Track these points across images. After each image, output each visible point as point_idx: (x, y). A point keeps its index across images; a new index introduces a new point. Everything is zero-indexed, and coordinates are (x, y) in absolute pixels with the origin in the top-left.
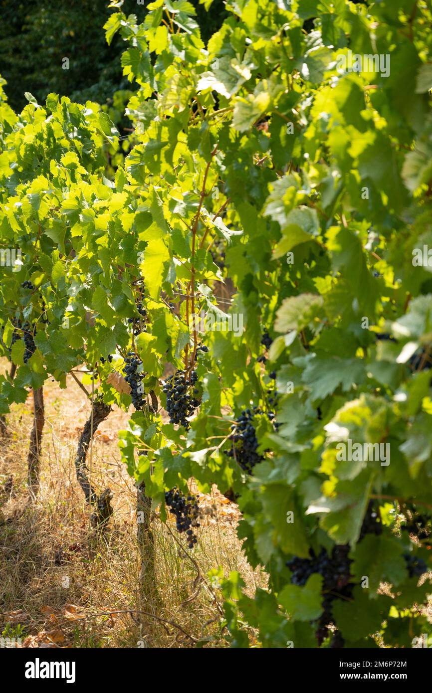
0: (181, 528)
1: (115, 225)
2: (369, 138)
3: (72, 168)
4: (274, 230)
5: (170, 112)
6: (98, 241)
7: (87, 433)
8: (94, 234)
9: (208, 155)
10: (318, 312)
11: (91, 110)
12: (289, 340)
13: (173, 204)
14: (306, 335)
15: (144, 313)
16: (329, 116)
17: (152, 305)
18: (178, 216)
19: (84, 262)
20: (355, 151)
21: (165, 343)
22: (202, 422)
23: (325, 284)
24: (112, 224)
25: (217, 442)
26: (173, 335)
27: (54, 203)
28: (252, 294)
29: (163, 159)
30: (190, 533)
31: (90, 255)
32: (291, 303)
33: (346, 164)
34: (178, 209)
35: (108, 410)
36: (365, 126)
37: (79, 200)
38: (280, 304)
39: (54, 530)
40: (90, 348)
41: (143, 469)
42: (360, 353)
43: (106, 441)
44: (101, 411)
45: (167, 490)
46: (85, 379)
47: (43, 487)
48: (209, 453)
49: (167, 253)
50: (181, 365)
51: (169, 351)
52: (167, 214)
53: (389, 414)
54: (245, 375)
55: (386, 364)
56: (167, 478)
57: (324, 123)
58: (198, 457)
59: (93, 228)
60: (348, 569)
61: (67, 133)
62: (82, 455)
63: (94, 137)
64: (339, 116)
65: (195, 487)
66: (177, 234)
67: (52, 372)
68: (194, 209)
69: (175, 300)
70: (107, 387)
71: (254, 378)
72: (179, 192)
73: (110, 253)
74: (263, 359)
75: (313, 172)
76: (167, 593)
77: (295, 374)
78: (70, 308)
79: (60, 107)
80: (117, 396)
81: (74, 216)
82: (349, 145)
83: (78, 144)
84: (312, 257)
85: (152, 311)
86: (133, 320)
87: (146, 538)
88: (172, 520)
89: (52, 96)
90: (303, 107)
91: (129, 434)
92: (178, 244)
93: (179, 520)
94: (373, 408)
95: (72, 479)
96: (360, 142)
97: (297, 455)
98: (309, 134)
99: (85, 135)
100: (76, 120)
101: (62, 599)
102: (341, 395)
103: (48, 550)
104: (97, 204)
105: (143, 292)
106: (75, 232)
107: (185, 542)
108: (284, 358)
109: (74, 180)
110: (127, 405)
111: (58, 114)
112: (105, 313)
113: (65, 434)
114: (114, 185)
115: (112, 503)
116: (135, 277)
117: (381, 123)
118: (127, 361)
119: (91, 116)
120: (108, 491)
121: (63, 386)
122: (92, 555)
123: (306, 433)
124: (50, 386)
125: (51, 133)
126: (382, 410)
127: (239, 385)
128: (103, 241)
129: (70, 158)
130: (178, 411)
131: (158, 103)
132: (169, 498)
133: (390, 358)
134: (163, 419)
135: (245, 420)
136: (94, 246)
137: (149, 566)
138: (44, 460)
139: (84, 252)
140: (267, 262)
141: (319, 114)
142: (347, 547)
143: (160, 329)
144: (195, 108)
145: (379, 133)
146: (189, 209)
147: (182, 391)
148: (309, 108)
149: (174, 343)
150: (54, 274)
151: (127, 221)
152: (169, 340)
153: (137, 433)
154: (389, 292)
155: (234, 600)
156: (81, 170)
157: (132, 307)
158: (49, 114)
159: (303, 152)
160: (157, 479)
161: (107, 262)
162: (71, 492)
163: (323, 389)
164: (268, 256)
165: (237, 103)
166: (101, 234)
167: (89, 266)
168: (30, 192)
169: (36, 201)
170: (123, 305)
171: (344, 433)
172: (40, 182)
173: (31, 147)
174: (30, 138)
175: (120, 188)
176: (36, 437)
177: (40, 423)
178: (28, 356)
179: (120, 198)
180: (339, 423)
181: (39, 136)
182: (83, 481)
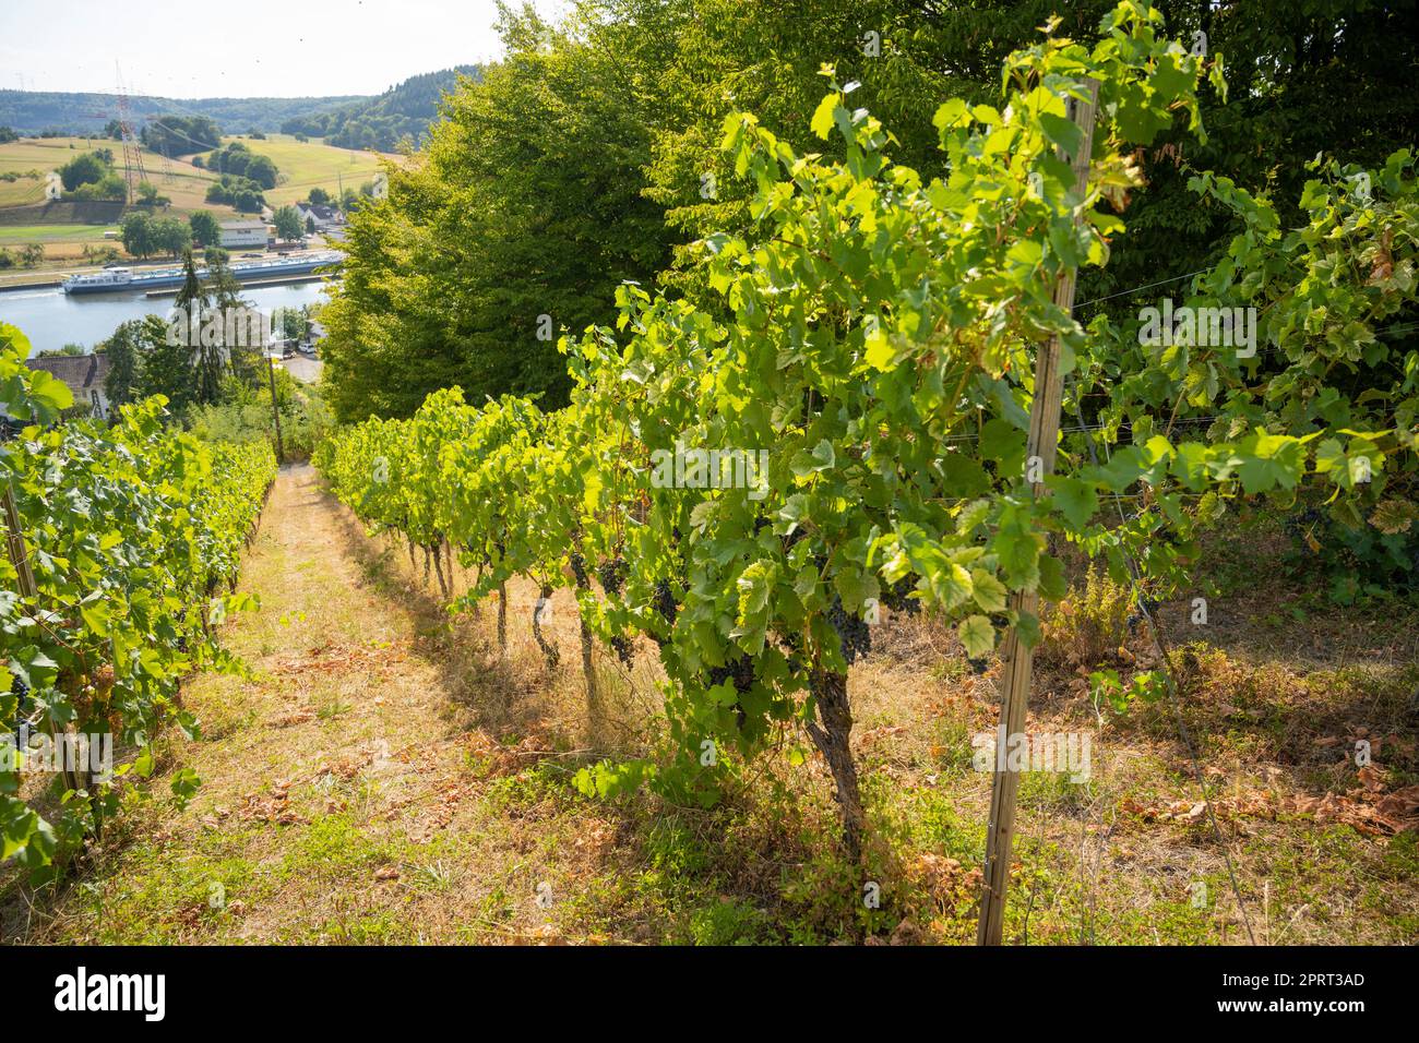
0: (622, 659)
1: (559, 471)
2: (747, 400)
3: (524, 439)
5: (600, 397)
6: (548, 482)
8: (546, 478)
9: (627, 423)
11: (526, 402)
12: (702, 529)
13: (602, 454)
15: (581, 526)
16: (714, 389)
17: (586, 520)
18: (606, 461)
19: (538, 497)
20: (737, 410)
21: (601, 544)
24: (557, 471)
25: (647, 601)
26: (606, 537)
27: (515, 461)
28: (665, 506)
30: (628, 662)
31: (543, 492)
32: (699, 508)
34: (605, 458)
35: (551, 591)
36: (741, 394)
37: (533, 458)
38: (691, 509)
39: (521, 671)
44: (547, 593)
45: (612, 635)
46: (536, 573)
47: (510, 644)
48: (643, 609)
49: (601, 486)
50: (611, 556)
51: (602, 548)
52: (599, 460)
54: (662, 556)
56: (614, 628)
58: (638, 611)
59: (545, 475)
60: (749, 672)
61: (515, 418)
63: (532, 420)
64: (722, 389)
65: (630, 631)
66: (604, 473)
67: (516, 570)
68: (615, 457)
69: (601, 516)
70: (558, 576)
71: (668, 556)
73: (556, 489)
76: (609, 702)
78: (530, 527)
79: (509, 402)
81: (531, 468)
82: (732, 406)
83: (523, 424)
85: (587, 524)
86: (575, 531)
87: (589, 669)
88: (614, 656)
89: (504, 396)
90: (690, 387)
92: (607, 479)
93: (621, 653)
94: (767, 568)
95: (530, 637)
96: (739, 405)
97: (711, 603)
98: (698, 402)
99: (526, 418)
100: (520, 409)
101: (534, 715)
103: (519, 684)
104: (544, 460)
105: (580, 515)
106: (531, 478)
107: (624, 669)
109: (526, 446)
110: (571, 585)
111: (508, 406)
115: (560, 651)
118: (572, 557)
119: (528, 407)
120: (557, 643)
121: (521, 578)
122: (552, 685)
123: (714, 588)
124: (512, 580)
125: (505, 418)
128: (551, 482)
129: (522, 433)
130: (611, 586)
131: (592, 392)
132: (613, 641)
134: (599, 590)
135: (664, 585)
136: (546, 486)
137: (592, 687)
138: (508, 628)
139: (539, 490)
141: (702, 390)
145: (752, 397)
146: (613, 456)
147: (612, 572)
148: (696, 387)
149: (605, 542)
150: (516, 506)
151: (567, 469)
152: (603, 540)
155: (670, 700)
156: (529, 441)
157: (572, 522)
158: (502, 406)
159: (693, 414)
160: (607, 629)
161: (555, 497)
162: (531, 646)
163: (724, 560)
165: (646, 385)
166: (550, 477)
167: (542, 499)
168: (499, 456)
169: (504, 461)
170: (568, 522)
171: (750, 584)
172: (505, 449)
173: (494, 429)
174: (492, 423)
175: (559, 449)
176: (502, 613)
177: (504, 605)
178: (501, 559)
179: (560, 455)
180: (745, 579)
181: (499, 421)
182: (540, 640)
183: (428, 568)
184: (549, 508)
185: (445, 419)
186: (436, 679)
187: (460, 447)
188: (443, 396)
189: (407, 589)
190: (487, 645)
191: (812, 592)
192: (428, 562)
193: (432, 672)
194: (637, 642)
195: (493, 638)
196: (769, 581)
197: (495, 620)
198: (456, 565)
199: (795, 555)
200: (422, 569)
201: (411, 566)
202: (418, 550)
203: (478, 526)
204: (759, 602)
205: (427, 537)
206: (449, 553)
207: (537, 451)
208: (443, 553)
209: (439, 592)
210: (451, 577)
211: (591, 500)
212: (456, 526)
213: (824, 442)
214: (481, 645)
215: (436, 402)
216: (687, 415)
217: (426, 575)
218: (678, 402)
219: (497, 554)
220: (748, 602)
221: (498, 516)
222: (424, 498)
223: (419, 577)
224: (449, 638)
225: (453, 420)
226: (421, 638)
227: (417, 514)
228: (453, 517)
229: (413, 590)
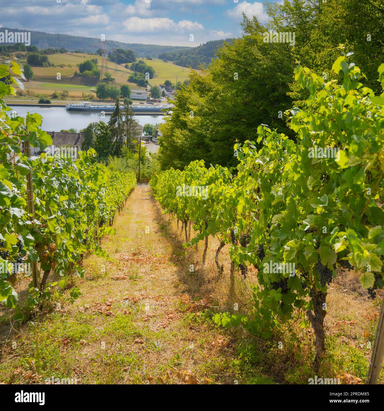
0: (242, 274)
1: (231, 196)
2: (299, 175)
3: (221, 183)
4: (273, 197)
5: (248, 168)
6: (226, 200)
7: (219, 250)
9: (257, 180)
10: (283, 219)
11: (226, 169)
12: (276, 225)
13: (246, 191)
14: (279, 225)
15: (236, 219)
16: (289, 170)
17: (238, 217)
18: (247, 194)
19: (222, 206)
20: (295, 179)
22: (251, 246)
23: (284, 213)
24: (230, 196)
25: (254, 251)
27: (216, 191)
28: (266, 214)
29: (245, 180)
30: (245, 275)
31: (224, 204)
32: (276, 216)
33: (293, 182)
34: (247, 193)
35: (224, 244)
36: (298, 172)
37: (222, 190)
38: (273, 216)
39: (208, 274)
40: (222, 227)
41: (234, 257)
42: (293, 230)
43: (223, 254)
44: (223, 245)
45: (240, 263)
46: (219, 236)
47: (206, 263)
48: (252, 254)
49: (244, 203)
50: (245, 232)
51: (242, 229)
52: (245, 193)
53: (301, 244)
54: (263, 235)
55: (301, 231)
56: (240, 260)
57: (287, 172)
58: (250, 254)
59: (225, 197)
60: (287, 285)
61: (220, 174)
62: (217, 256)
63: (226, 176)
64: (292, 170)
65: (247, 263)
66: (246, 199)
67: (211, 233)
69: (245, 216)
70: (225, 237)
71: (265, 235)
72: (248, 188)
73: (229, 203)
74: (267, 231)
75: (284, 184)
76: (237, 292)
77: (276, 235)
78: (218, 217)
79: (219, 168)
80: (228, 240)
81: (221, 194)
82: (293, 177)
83: (223, 177)
84: (282, 206)
85: (239, 219)
86: (234, 221)
87: (232, 278)
88: (240, 272)
89: (217, 165)
90: (281, 168)
91: (231, 248)
92: (247, 201)
93: (242, 272)
94: (296, 243)
95: (214, 262)
96: (296, 177)
98: (283, 174)
99: (224, 175)
100: (222, 171)
101: (209, 292)
102: (288, 239)
103: (206, 279)
104: (227, 191)
105: (236, 214)
106: (220, 198)
107: (243, 278)
108: (273, 230)
109: (221, 185)
110: (230, 243)
111: (218, 169)
112: (227, 218)
113: (212, 251)
114: (231, 187)
115: (224, 269)
116: (235, 210)
117: (302, 172)
118: (231, 231)
119: (226, 171)
120: (223, 265)
121: (214, 237)
122: (218, 281)
123: (278, 250)
124: (210, 237)
125: (216, 174)
126: (299, 243)
127: (260, 237)
128: (228, 200)
129: (221, 180)
130: (244, 244)
131: (245, 166)
132: (240, 266)
133: (302, 229)
134: (239, 245)
135: (261, 246)
136: (225, 202)
137: (233, 284)
138: (207, 257)
139: (223, 203)
140: (270, 206)
141: (285, 170)
142: (288, 278)
143: (241, 222)
144: (254, 168)
145: (301, 174)
146: (251, 193)
147: (245, 239)
148: (283, 168)
149: (244, 226)
150: (214, 209)
151: (234, 196)
152: (243, 226)
153: (234, 248)
154: (301, 215)
155: (256, 293)
156: (223, 183)
157: (233, 217)
158: (216, 169)
159: (281, 179)
160: (238, 260)
161: (228, 206)
162: (213, 265)
163: (283, 238)
164: (270, 205)
165: (265, 166)
166: (227, 198)
167: (224, 207)
168: (210, 188)
169: (211, 190)
170: (231, 217)
171: (289, 248)
172: (213, 185)
173: (211, 177)
174: (211, 175)
175: (233, 188)
176: (205, 251)
177: (206, 247)
178: (206, 229)
179: (233, 190)
180: (287, 246)
181: (213, 175)
182: (217, 262)
183: (182, 229)
184: (225, 210)
185: (195, 172)
186: (176, 272)
187: (197, 183)
188: (197, 163)
189: (174, 236)
190: (197, 262)
191: (310, 255)
192: (182, 227)
193: (175, 269)
194: (249, 267)
195: (200, 260)
196: (297, 248)
197: (202, 253)
198: (192, 230)
199: (306, 239)
200: (180, 229)
201: (177, 228)
202: (180, 222)
203: (199, 214)
204: (291, 256)
205: (183, 217)
206: (190, 224)
207: (224, 188)
208: (188, 224)
209: (185, 239)
210: (190, 234)
211: (240, 208)
212: (193, 214)
213: (325, 195)
214: (195, 262)
215: (194, 165)
216: (279, 179)
217: (181, 232)
218: (276, 174)
219: (204, 226)
220: (287, 255)
221: (207, 211)
222: (184, 202)
223: (179, 233)
224: (184, 258)
225: (198, 172)
226: (174, 256)
227: (180, 207)
228: (192, 210)
229: (175, 237)
